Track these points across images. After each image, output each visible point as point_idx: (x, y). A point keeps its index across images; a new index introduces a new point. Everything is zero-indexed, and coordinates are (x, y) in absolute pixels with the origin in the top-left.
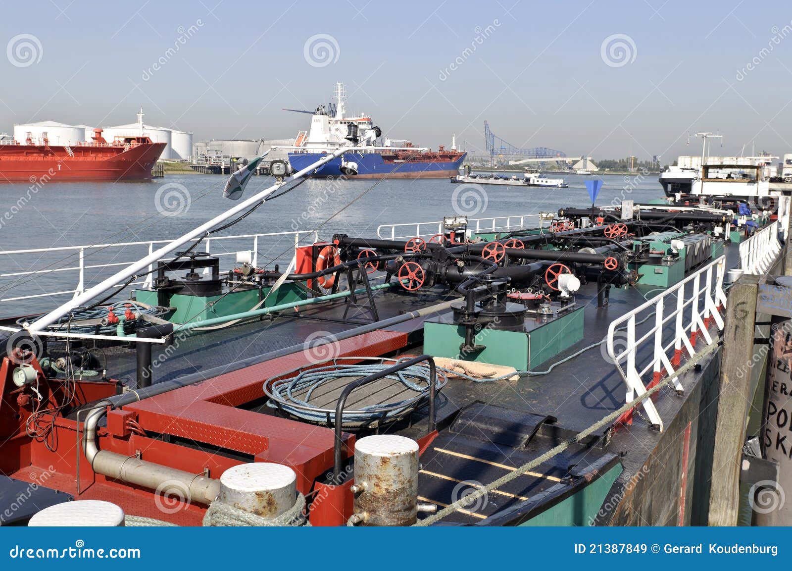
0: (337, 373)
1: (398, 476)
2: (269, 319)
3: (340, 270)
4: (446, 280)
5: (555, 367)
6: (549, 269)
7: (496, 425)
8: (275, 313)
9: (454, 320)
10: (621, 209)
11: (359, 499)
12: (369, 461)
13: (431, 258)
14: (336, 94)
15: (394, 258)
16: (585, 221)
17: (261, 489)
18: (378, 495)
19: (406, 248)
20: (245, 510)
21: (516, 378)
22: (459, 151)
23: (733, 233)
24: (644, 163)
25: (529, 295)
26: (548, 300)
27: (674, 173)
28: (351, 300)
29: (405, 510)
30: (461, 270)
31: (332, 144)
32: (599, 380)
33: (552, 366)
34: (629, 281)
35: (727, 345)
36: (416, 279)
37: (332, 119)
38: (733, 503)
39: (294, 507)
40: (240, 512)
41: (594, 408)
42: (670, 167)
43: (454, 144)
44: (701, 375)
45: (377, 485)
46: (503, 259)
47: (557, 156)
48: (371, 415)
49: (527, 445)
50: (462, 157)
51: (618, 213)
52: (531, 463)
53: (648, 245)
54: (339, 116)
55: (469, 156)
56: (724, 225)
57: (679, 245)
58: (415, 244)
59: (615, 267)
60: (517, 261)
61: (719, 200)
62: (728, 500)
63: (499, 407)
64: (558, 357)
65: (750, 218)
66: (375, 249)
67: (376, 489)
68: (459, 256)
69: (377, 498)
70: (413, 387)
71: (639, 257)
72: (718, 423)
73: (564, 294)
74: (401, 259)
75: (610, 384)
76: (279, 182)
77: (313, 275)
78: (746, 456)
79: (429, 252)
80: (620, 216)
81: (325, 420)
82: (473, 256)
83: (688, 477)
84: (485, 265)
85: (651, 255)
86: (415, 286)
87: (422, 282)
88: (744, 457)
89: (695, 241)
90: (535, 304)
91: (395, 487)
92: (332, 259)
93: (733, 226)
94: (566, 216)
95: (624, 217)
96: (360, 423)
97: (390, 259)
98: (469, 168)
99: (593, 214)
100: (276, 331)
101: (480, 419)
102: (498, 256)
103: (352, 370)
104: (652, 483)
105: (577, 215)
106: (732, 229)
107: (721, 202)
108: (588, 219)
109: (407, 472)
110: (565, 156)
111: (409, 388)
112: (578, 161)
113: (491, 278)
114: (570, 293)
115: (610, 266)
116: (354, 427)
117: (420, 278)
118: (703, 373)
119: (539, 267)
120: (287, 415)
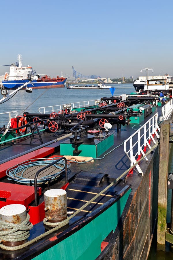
0: (31, 165)
1: (60, 203)
2: (3, 145)
3: (27, 126)
4: (66, 127)
5: (106, 156)
6: (100, 121)
7: (89, 179)
8: (5, 143)
9: (70, 142)
10: (122, 97)
11: (47, 212)
12: (50, 199)
13: (59, 119)
14: (18, 59)
15: (47, 120)
16: (110, 102)
17: (14, 214)
18: (54, 210)
19: (50, 116)
20: (9, 222)
21: (93, 161)
22: (64, 77)
23: (159, 103)
24: (127, 79)
25: (95, 131)
26: (101, 132)
27: (138, 83)
28: (32, 136)
29: (63, 215)
30: (70, 123)
31: (18, 77)
32: (121, 159)
33: (105, 155)
34: (127, 123)
35: (161, 144)
36: (55, 127)
37: (17, 68)
38: (165, 196)
39: (27, 219)
40: (8, 223)
41: (120, 169)
42: (136, 81)
43: (62, 75)
44: (153, 154)
45: (53, 207)
46: (85, 118)
47: (98, 78)
48: (45, 180)
49: (99, 185)
50: (65, 79)
51: (121, 98)
52: (102, 191)
53: (132, 110)
54: (20, 67)
55: (68, 79)
56: (155, 101)
57: (142, 109)
58: (53, 115)
59: (122, 119)
60: (89, 118)
61: (153, 92)
62: (164, 195)
63: (89, 172)
64: (106, 152)
65: (163, 97)
66: (39, 117)
67: (53, 209)
68: (69, 118)
69: (54, 212)
70: (59, 168)
71: (129, 114)
72: (159, 170)
73: (107, 130)
74: (49, 120)
75: (124, 160)
76: (4, 97)
77: (17, 128)
78: (169, 180)
79: (58, 117)
80: (122, 99)
81: (30, 183)
82: (74, 118)
83: (151, 189)
84: (79, 121)
85: (133, 113)
86: (54, 130)
87: (57, 128)
88: (168, 180)
89: (147, 107)
90: (97, 134)
91: (59, 207)
92: (24, 122)
93: (158, 101)
94: (104, 100)
95: (123, 100)
96: (42, 183)
97: (44, 121)
98: (68, 83)
99: (113, 99)
100: (6, 150)
101: (83, 177)
102: (83, 117)
103: (37, 163)
104: (141, 193)
105: (107, 100)
106: (158, 102)
107: (154, 92)
108: (111, 101)
109: (63, 202)
110: (101, 78)
111: (57, 168)
112: (105, 79)
113: (82, 126)
114: (108, 129)
115: (121, 119)
116: (40, 184)
117: (56, 127)
118: (154, 153)
119: (97, 120)
120: (15, 183)
